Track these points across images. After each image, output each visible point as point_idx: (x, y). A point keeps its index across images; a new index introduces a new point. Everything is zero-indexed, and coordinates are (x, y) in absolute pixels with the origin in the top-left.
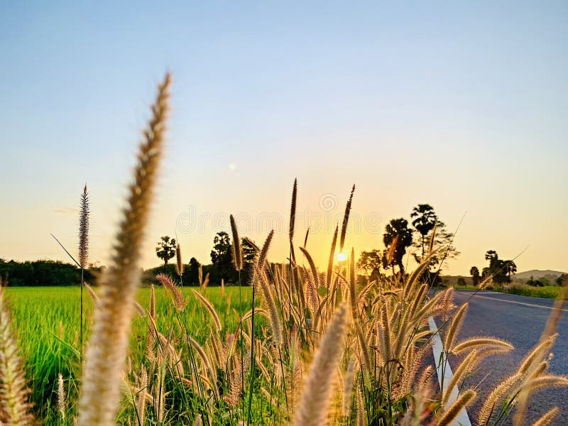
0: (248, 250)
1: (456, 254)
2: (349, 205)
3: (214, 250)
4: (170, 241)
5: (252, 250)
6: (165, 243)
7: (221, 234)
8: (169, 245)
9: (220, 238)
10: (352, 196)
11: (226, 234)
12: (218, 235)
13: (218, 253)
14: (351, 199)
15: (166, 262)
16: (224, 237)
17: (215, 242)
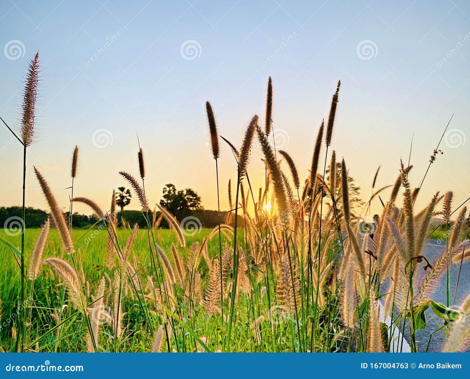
0: (191, 199)
1: (362, 204)
2: (335, 99)
3: (163, 199)
4: (125, 191)
5: (194, 199)
6: (121, 193)
7: (169, 186)
8: (124, 195)
9: (168, 189)
10: (338, 90)
11: (173, 186)
12: (166, 187)
13: (166, 202)
14: (337, 94)
15: (122, 208)
16: (171, 188)
17: (164, 192)
